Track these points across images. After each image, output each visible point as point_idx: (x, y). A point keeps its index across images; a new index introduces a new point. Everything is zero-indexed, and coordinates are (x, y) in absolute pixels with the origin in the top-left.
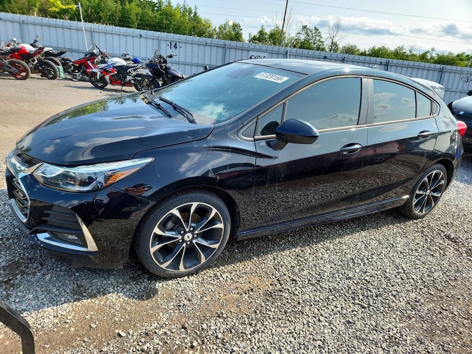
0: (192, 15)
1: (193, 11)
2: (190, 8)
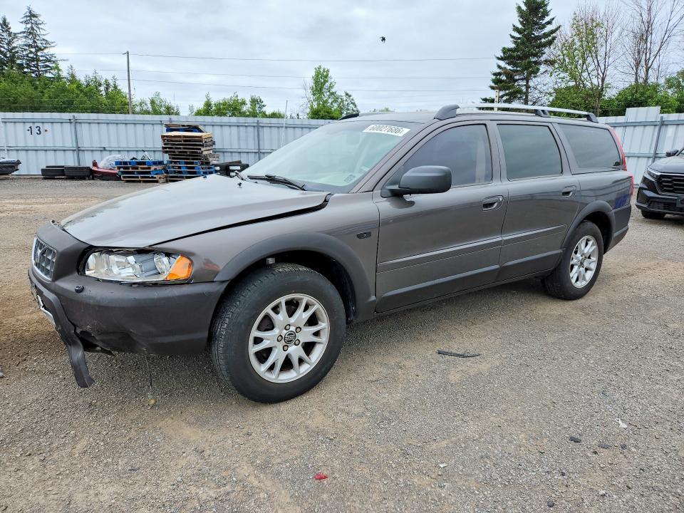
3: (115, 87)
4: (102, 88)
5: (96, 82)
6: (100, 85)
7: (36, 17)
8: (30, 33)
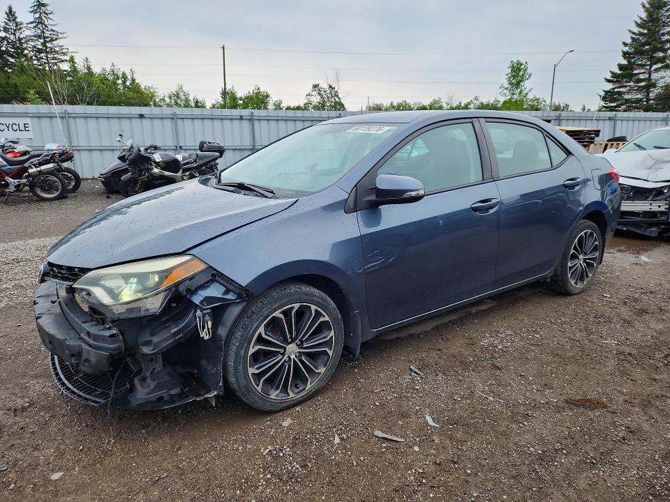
0: (128, 83)
1: (129, 77)
2: (124, 74)
4: (120, 82)
5: (114, 74)
6: (118, 79)
7: (44, 6)
8: (39, 23)
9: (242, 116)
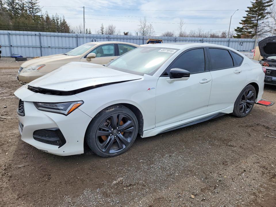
3: (64, 20)
9: (36, 34)
